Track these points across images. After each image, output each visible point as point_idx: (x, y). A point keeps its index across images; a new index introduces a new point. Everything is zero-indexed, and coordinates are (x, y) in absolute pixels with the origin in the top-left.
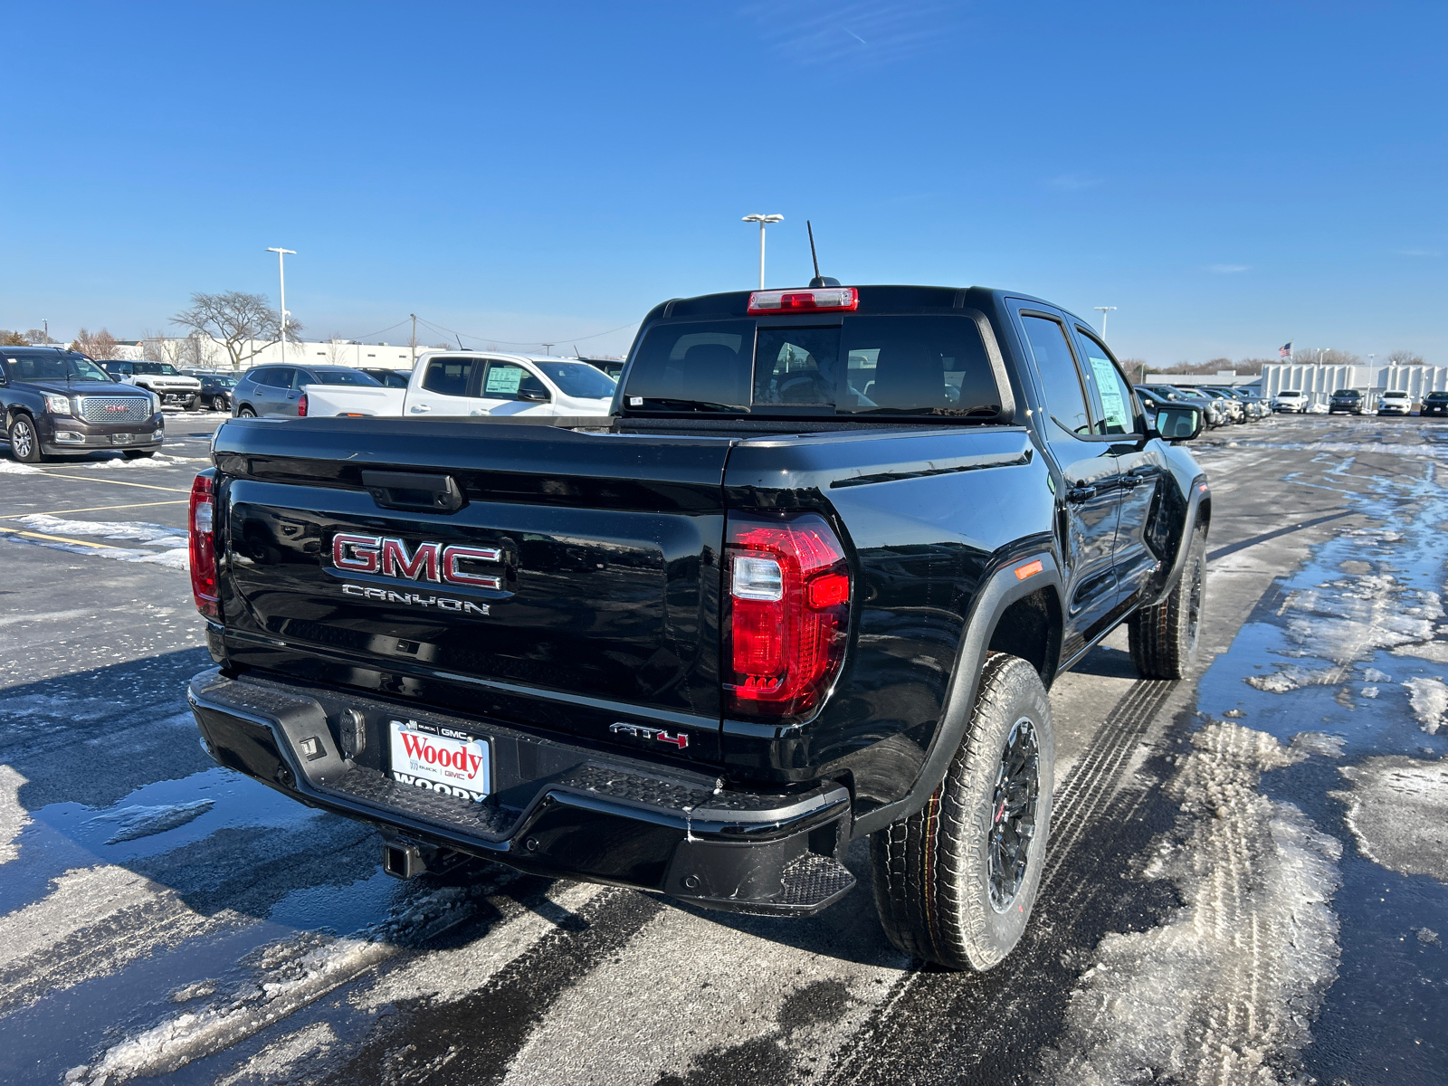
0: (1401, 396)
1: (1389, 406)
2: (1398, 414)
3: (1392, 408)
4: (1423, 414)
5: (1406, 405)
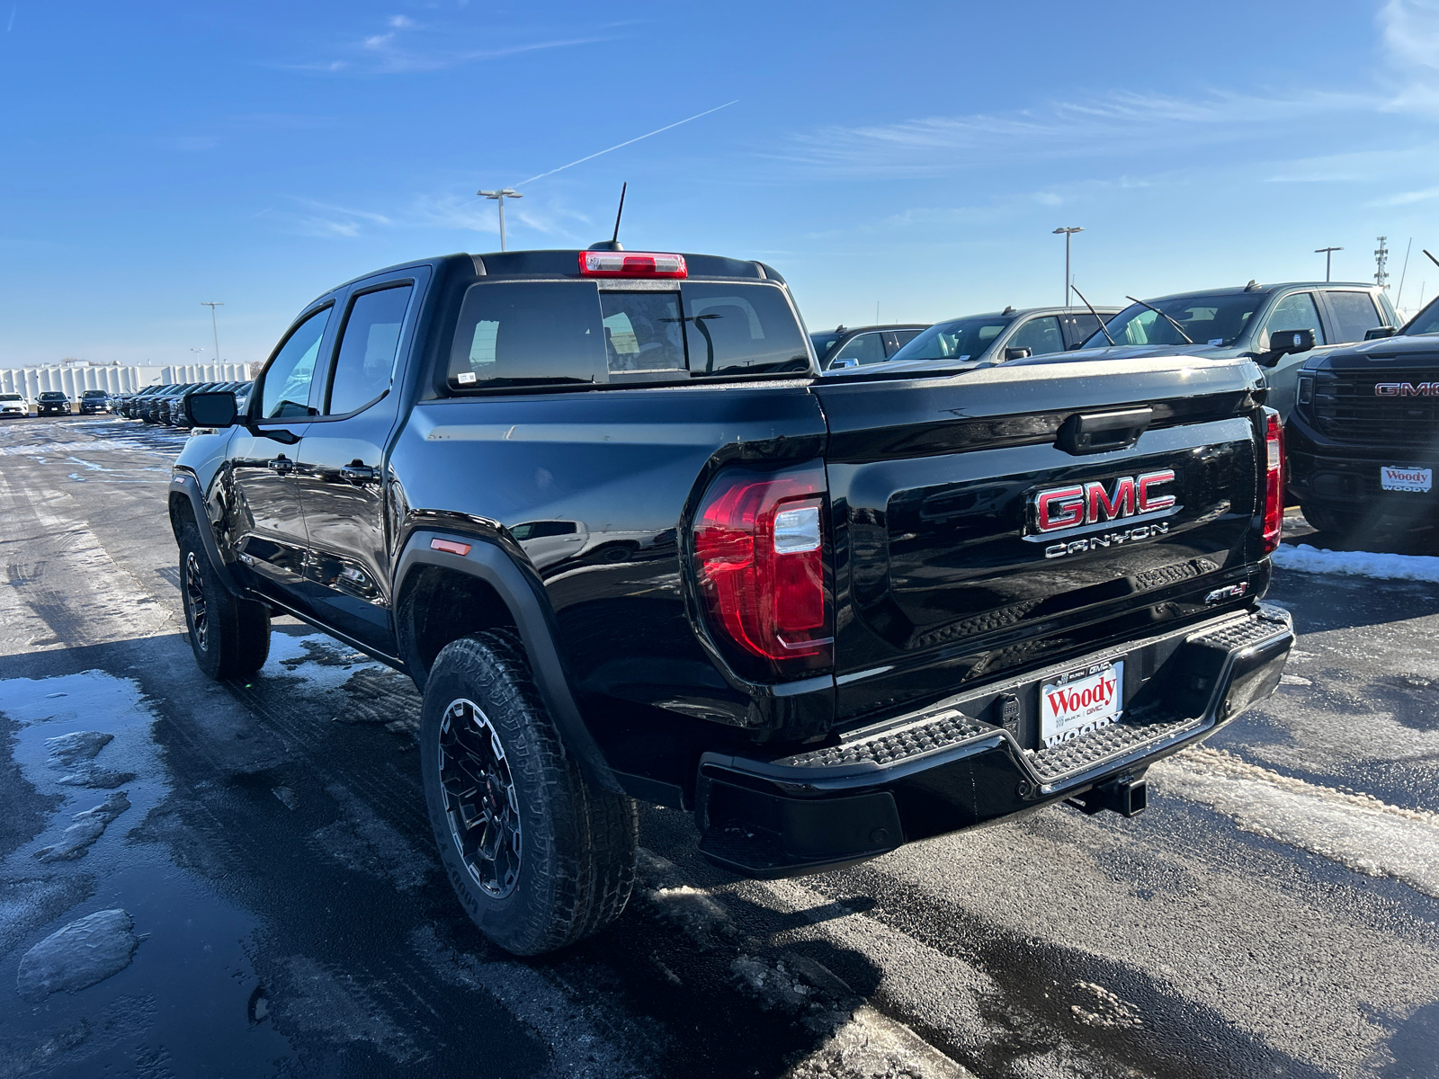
0: (16, 398)
1: (8, 409)
2: (17, 416)
3: (11, 411)
4: (41, 414)
5: (23, 406)
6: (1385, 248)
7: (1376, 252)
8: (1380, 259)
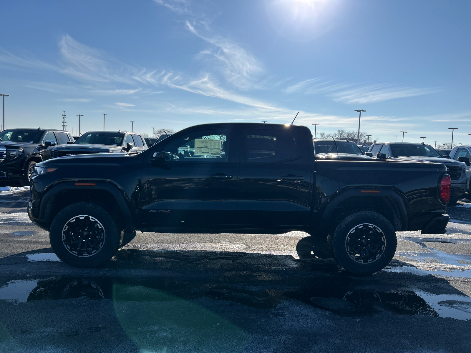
6: (65, 114)
7: (63, 115)
8: (64, 117)
